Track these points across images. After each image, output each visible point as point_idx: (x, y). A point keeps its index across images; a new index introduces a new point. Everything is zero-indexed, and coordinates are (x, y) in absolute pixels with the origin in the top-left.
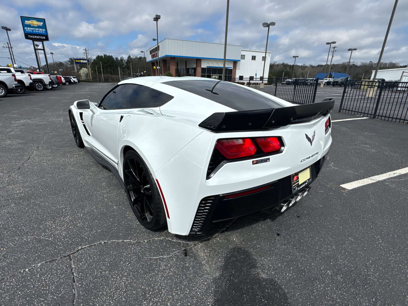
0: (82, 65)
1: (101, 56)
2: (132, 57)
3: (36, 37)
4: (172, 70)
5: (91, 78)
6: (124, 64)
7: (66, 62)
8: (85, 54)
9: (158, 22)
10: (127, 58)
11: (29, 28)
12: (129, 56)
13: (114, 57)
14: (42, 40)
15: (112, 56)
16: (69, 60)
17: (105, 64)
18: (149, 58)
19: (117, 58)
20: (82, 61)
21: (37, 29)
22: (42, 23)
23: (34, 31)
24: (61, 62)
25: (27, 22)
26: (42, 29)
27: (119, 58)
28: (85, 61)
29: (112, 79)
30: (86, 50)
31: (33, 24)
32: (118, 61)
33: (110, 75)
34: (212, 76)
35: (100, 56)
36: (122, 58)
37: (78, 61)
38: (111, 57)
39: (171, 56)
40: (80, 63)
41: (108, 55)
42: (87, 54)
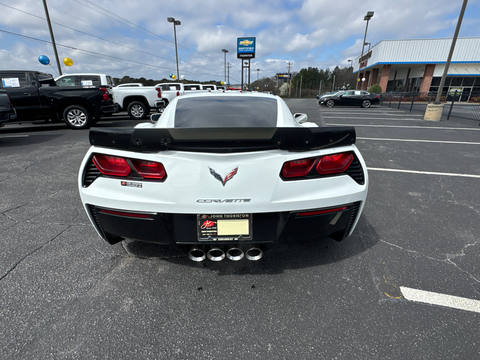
0: (285, 80)
1: (306, 69)
2: (340, 67)
3: (245, 55)
4: (382, 82)
5: (290, 94)
6: (329, 76)
7: (272, 78)
8: (288, 68)
9: (369, 21)
10: (334, 70)
11: (241, 48)
12: (337, 67)
13: (319, 69)
14: (249, 58)
15: (317, 68)
16: (275, 75)
17: (307, 77)
18: (357, 68)
19: (322, 71)
20: (285, 76)
21: (248, 48)
22: (252, 42)
23: (245, 50)
24: (268, 78)
25: (242, 43)
26: (251, 47)
27: (325, 70)
28: (287, 76)
29: (311, 94)
30: (289, 64)
31: (246, 44)
32: (322, 74)
33: (309, 90)
34: (451, 88)
35: (304, 69)
36: (328, 70)
37: (281, 76)
38: (315, 70)
39: (385, 64)
40: (283, 78)
41: (313, 68)
42: (290, 68)
